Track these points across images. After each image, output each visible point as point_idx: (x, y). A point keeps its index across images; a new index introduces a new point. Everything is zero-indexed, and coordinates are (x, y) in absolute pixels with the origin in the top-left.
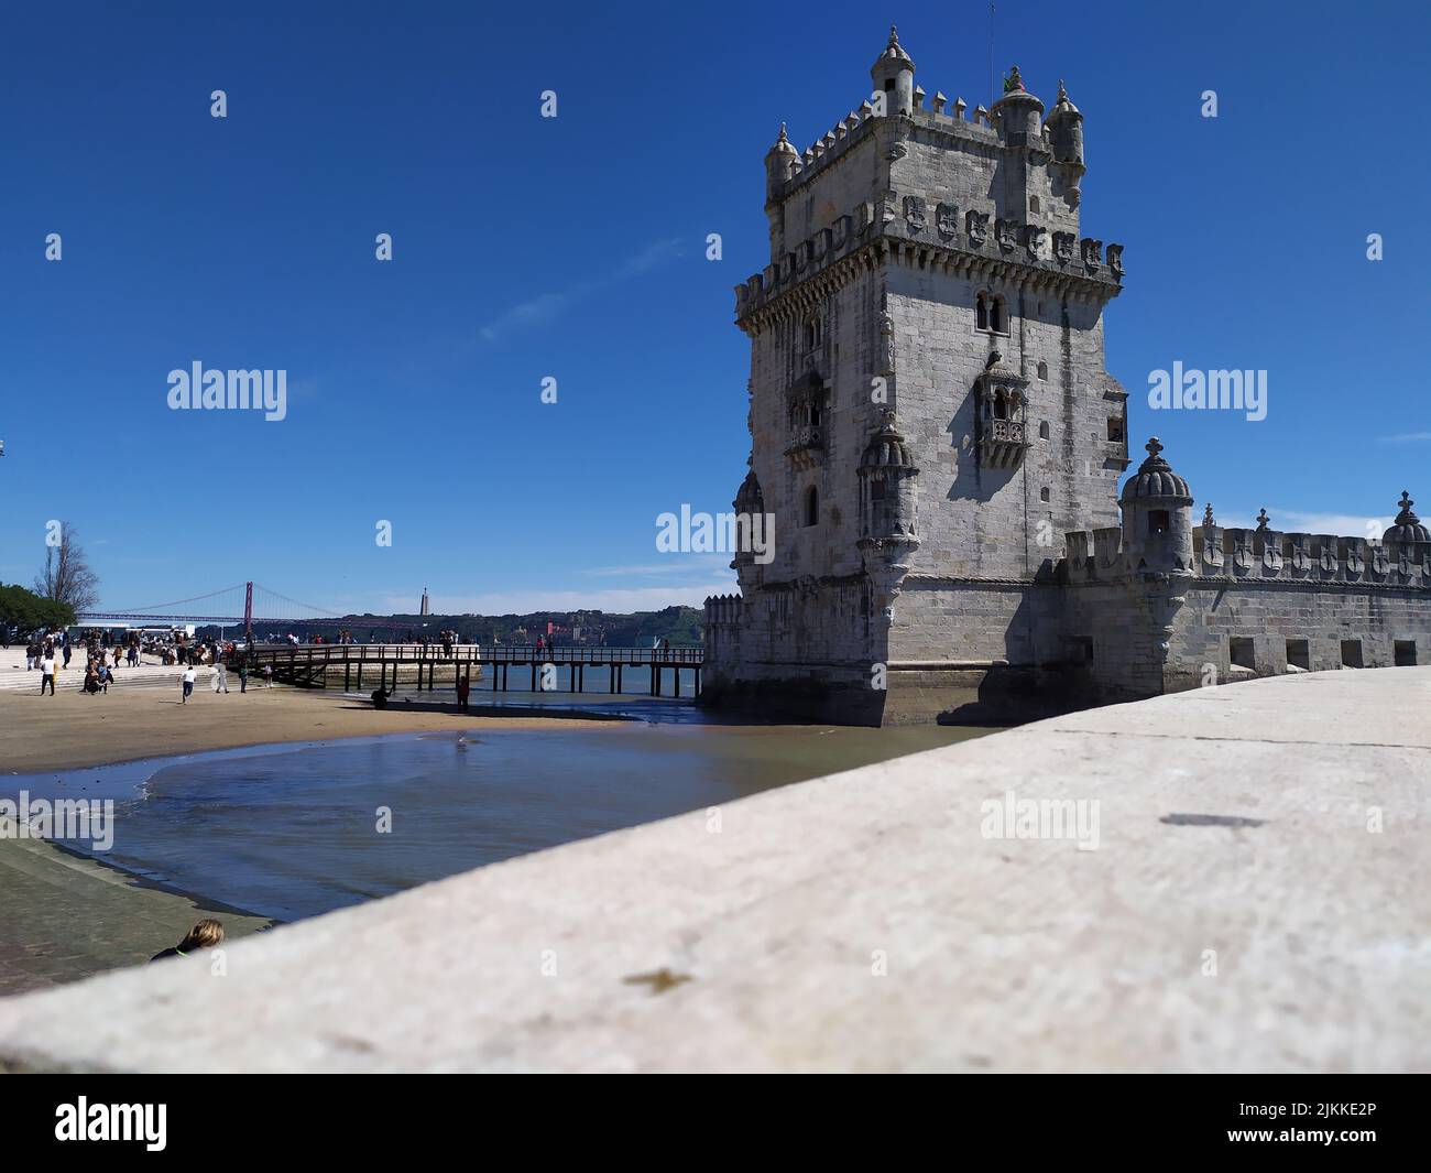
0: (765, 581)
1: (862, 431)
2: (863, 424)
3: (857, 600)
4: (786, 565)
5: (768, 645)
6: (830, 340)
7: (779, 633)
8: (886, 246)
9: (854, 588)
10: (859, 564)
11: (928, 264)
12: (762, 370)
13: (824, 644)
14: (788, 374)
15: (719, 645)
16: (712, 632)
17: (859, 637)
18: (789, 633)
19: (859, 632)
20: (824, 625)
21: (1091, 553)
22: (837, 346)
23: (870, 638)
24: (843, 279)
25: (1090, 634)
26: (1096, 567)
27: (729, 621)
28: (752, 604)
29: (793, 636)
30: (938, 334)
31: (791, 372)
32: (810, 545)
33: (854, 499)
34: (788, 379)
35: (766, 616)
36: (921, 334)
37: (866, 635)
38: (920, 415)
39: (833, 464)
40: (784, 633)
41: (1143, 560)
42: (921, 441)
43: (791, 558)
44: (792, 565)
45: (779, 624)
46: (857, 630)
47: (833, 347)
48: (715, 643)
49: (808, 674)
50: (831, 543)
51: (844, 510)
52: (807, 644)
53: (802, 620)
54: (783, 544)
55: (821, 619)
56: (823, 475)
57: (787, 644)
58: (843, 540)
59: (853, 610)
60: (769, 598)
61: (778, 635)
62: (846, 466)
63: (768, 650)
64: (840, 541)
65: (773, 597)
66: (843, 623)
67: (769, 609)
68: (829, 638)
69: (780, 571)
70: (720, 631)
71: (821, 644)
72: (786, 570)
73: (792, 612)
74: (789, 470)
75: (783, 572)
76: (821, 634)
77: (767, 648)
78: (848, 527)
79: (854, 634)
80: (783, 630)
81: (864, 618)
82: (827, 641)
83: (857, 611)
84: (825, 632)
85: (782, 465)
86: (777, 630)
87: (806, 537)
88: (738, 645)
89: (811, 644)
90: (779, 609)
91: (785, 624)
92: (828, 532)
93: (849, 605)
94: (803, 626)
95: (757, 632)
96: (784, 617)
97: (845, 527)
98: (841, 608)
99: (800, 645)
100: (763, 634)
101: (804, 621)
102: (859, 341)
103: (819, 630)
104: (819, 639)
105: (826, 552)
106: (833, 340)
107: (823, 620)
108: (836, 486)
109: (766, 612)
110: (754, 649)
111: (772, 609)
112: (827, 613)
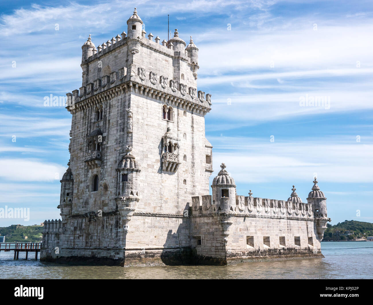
0: (73, 214)
1: (118, 154)
2: (119, 151)
3: (113, 222)
4: (83, 207)
6: (106, 118)
7: (78, 236)
8: (131, 85)
9: (112, 217)
10: (115, 207)
11: (146, 93)
12: (76, 127)
13: (98, 240)
14: (88, 130)
15: (49, 241)
16: (47, 235)
17: (113, 237)
18: (83, 236)
19: (114, 235)
21: (201, 204)
22: (109, 120)
23: (118, 238)
24: (113, 96)
25: (200, 235)
26: (203, 210)
27: (55, 230)
28: (66, 223)
29: (84, 237)
30: (149, 119)
31: (89, 129)
32: (94, 199)
33: (114, 181)
34: (87, 132)
35: (72, 228)
36: (143, 119)
37: (117, 236)
38: (141, 149)
39: (105, 167)
40: (80, 236)
41: (219, 207)
42: (142, 160)
43: (85, 204)
45: (78, 232)
46: (113, 234)
47: (107, 121)
48: (48, 240)
49: (90, 253)
50: (103, 198)
51: (109, 185)
52: (90, 240)
53: (89, 230)
54: (82, 198)
55: (97, 230)
56: (101, 171)
57: (81, 241)
58: (109, 197)
59: (111, 226)
60: (74, 221)
61: (77, 237)
62: (111, 167)
63: (72, 243)
64: (107, 198)
65: (76, 220)
66: (107, 231)
67: (74, 226)
68: (100, 238)
69: (80, 210)
70: (50, 235)
71: (97, 241)
72: (83, 209)
73: (84, 227)
74: (86, 168)
75: (82, 211)
76: (97, 236)
77: (72, 242)
78: (111, 192)
79: (111, 236)
80: (80, 234)
81: (116, 229)
82: (99, 239)
83: (113, 227)
84: (99, 235)
85: (83, 166)
86: (77, 234)
87: (92, 196)
88: (58, 241)
89: (92, 241)
90: (79, 225)
91: (81, 232)
92: (102, 194)
93: (110, 224)
94: (89, 233)
95: (68, 235)
96: (81, 229)
97: (110, 192)
98: (106, 225)
99: (87, 241)
100: (70, 236)
101: (90, 231)
102: (119, 119)
103: (96, 234)
104: (96, 238)
105: (101, 202)
106: (108, 118)
107: (98, 230)
108: (106, 175)
109: (72, 227)
110: (66, 243)
111: (75, 225)
112: (100, 227)
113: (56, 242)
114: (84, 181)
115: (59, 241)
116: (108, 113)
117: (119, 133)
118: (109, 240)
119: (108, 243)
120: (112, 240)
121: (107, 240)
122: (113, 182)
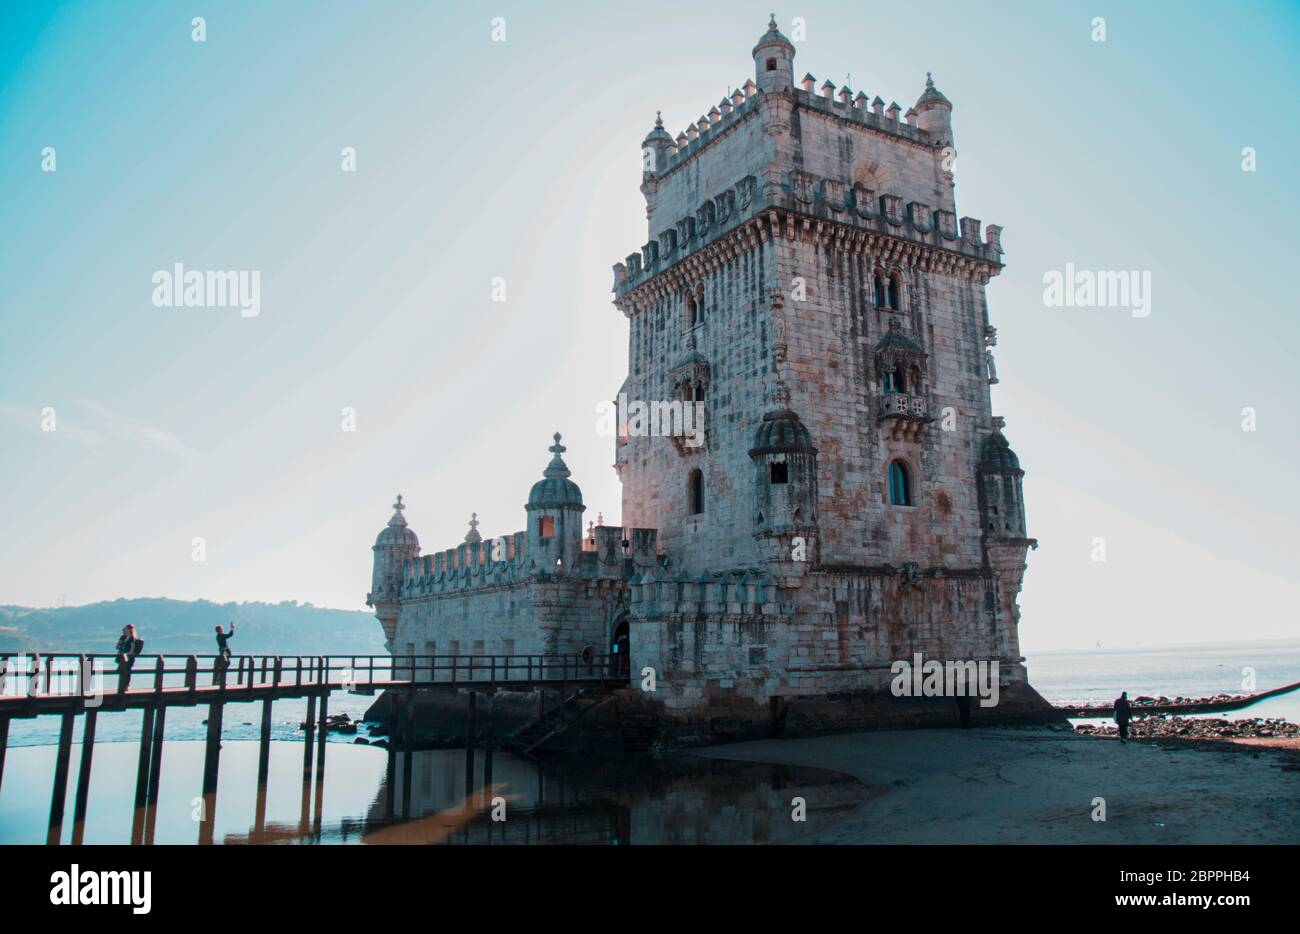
0: (823, 560)
1: (970, 428)
2: (972, 419)
3: (980, 595)
4: (865, 545)
5: (836, 645)
6: (920, 315)
7: (856, 629)
9: (975, 582)
10: (979, 559)
13: (936, 642)
15: (707, 648)
17: (984, 633)
18: (876, 629)
19: (984, 629)
20: (935, 618)
22: (931, 327)
23: (998, 634)
24: (940, 268)
27: (736, 608)
29: (883, 634)
32: (907, 528)
33: (966, 491)
35: (828, 606)
37: (993, 631)
39: (936, 448)
40: (867, 630)
43: (874, 537)
44: (877, 546)
45: (854, 618)
46: (982, 626)
47: (925, 328)
48: (698, 646)
50: (937, 530)
51: (954, 499)
52: (908, 642)
53: (898, 613)
54: (858, 518)
55: (930, 613)
56: (922, 454)
57: (872, 643)
58: (956, 530)
59: (975, 606)
60: (834, 583)
61: (855, 633)
62: (955, 454)
63: (835, 652)
64: (951, 531)
65: (841, 582)
66: (962, 617)
67: (834, 598)
68: (942, 635)
69: (854, 551)
70: (711, 626)
71: (931, 642)
72: (866, 551)
73: (880, 604)
74: (865, 430)
75: (860, 553)
76: (931, 630)
77: (833, 649)
78: (962, 518)
79: (977, 630)
80: (865, 626)
81: (989, 614)
82: (940, 639)
83: (981, 608)
84: (936, 627)
85: (853, 422)
86: (852, 625)
87: (899, 517)
88: (760, 646)
89: (915, 642)
90: (855, 598)
91: (867, 618)
92: (934, 517)
93: (969, 600)
94: (900, 621)
95: (809, 628)
96: (866, 608)
97: (958, 519)
98: (960, 603)
99: (897, 644)
100: (822, 631)
101: (902, 616)
102: (960, 336)
103: (927, 626)
104: (927, 635)
105: (932, 540)
106: (924, 318)
107: (933, 615)
108: (942, 470)
109: (828, 601)
110: (803, 651)
111: (839, 597)
112: (937, 608)
113: (746, 648)
114: (862, 468)
115: (765, 646)
116: (923, 304)
117: (966, 375)
118: (971, 640)
119: (970, 648)
120: (980, 641)
121: (964, 639)
122: (964, 494)
